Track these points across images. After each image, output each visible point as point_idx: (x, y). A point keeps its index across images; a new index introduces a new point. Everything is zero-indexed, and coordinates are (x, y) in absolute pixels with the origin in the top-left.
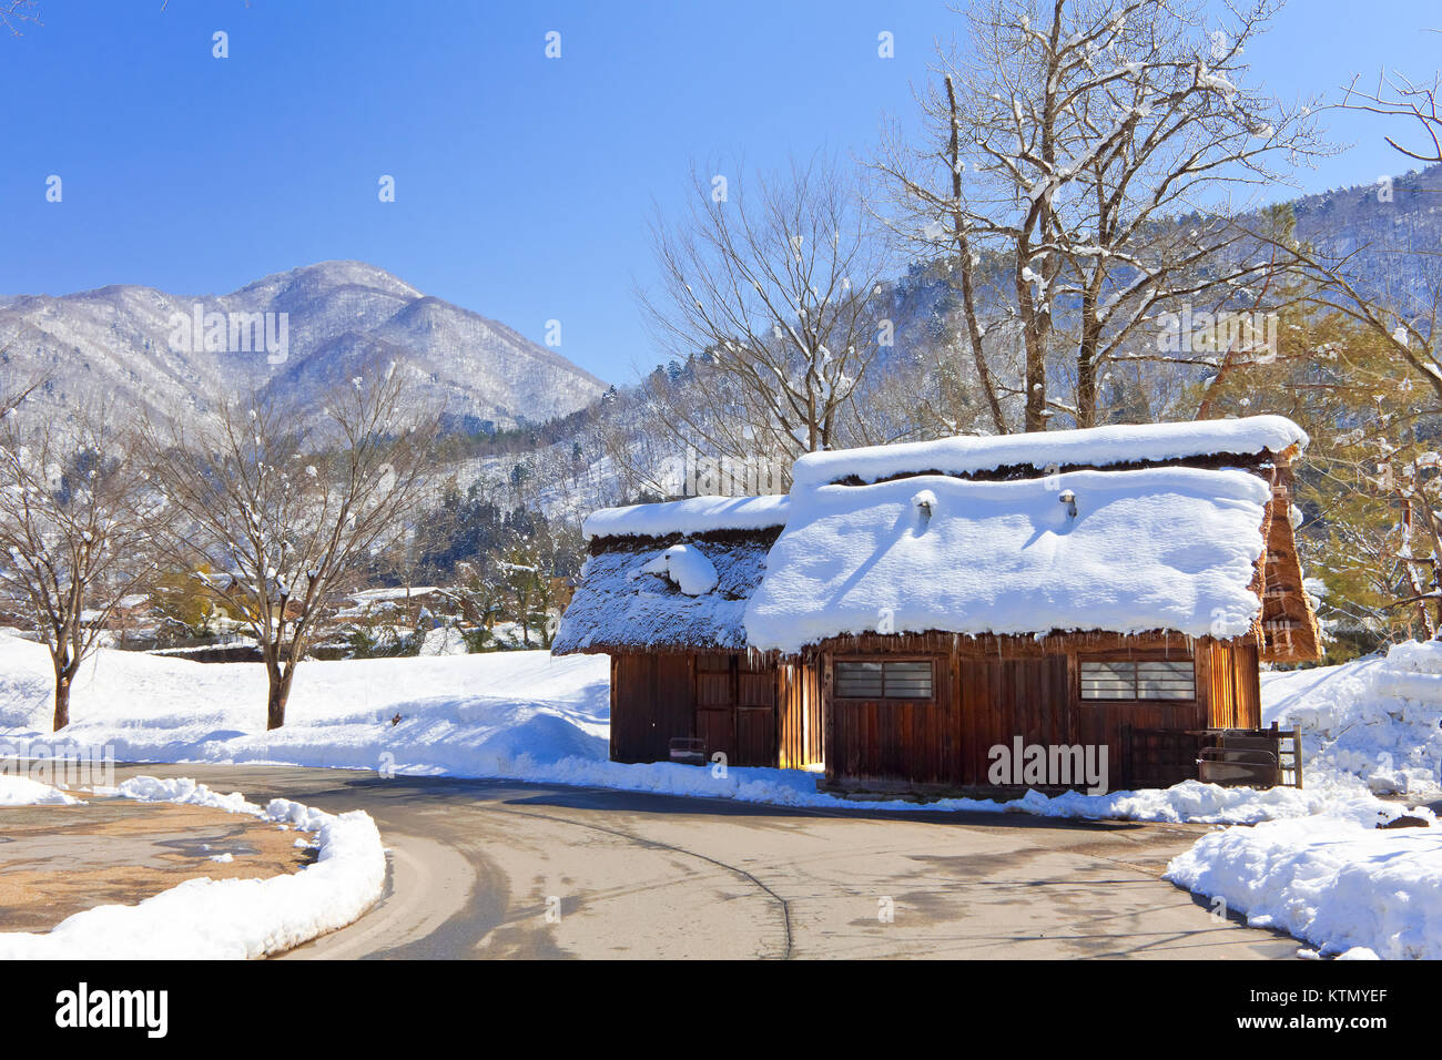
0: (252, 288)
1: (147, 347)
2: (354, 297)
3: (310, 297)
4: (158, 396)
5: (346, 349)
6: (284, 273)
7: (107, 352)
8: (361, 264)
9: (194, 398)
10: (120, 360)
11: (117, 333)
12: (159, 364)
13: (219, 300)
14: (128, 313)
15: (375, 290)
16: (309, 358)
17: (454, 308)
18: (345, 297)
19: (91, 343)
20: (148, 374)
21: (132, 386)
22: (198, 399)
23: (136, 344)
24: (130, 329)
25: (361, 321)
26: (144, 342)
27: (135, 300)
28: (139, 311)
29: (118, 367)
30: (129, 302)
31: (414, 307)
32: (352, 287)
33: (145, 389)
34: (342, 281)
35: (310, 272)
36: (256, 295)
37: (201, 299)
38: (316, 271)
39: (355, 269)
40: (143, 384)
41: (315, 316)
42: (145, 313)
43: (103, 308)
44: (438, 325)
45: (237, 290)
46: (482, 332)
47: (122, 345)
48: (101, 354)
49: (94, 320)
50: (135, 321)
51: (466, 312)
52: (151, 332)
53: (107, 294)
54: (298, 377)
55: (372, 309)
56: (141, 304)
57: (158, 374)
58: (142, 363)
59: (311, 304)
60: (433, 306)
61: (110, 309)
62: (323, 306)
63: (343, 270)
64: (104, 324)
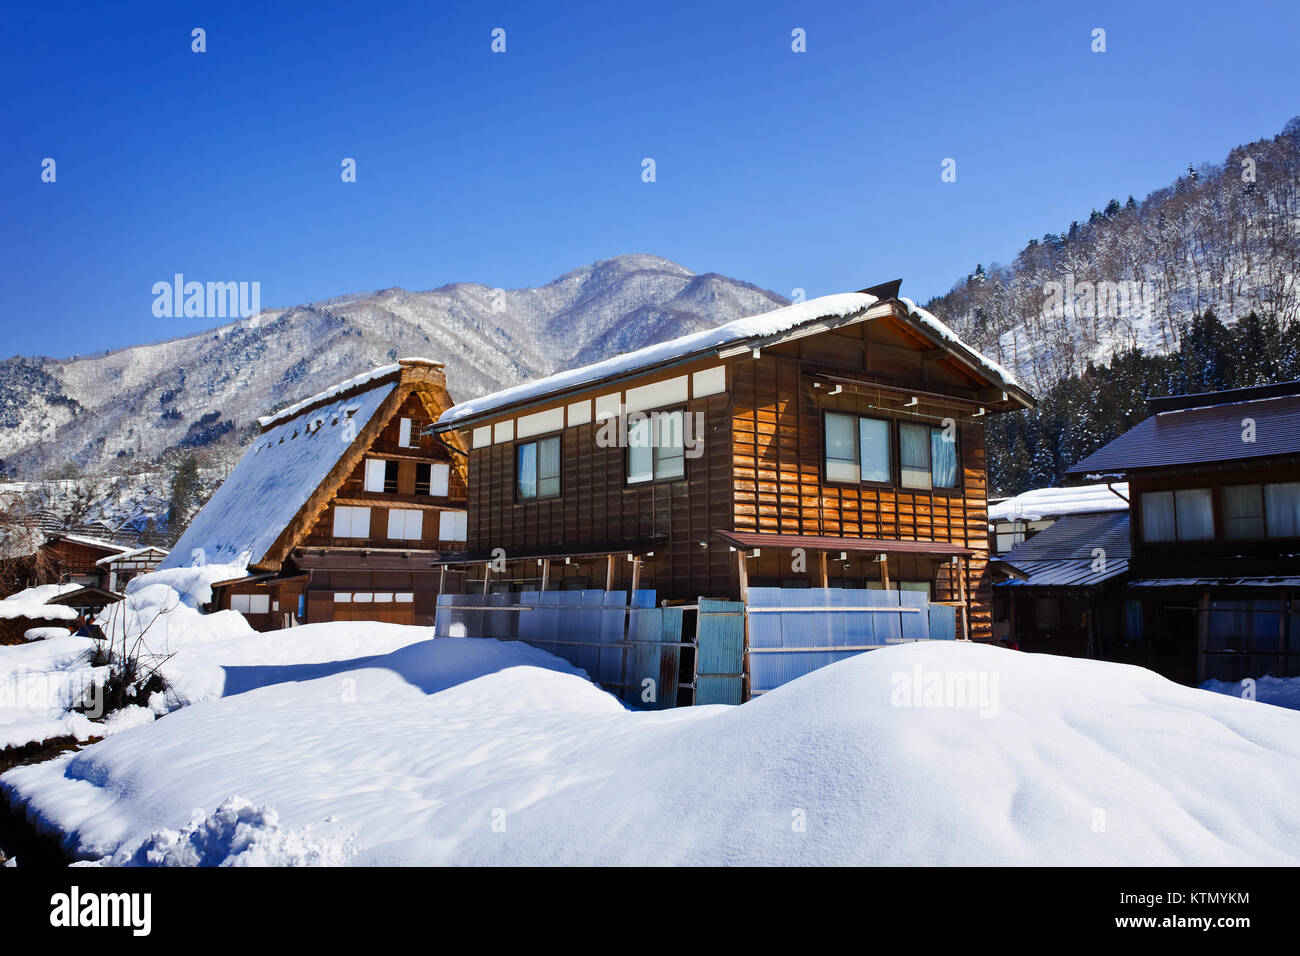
0: (562, 279)
1: (478, 327)
2: (646, 279)
3: (609, 282)
4: (487, 365)
5: (643, 319)
6: (586, 267)
7: (444, 330)
8: (648, 255)
9: (517, 366)
10: (455, 336)
11: (453, 316)
12: (487, 340)
13: (535, 291)
14: (462, 302)
15: (663, 272)
16: (611, 330)
17: (732, 281)
18: (637, 280)
19: (432, 323)
20: (478, 348)
21: (465, 357)
22: (519, 367)
23: (468, 325)
24: (464, 314)
25: (653, 298)
26: (475, 324)
27: (469, 294)
28: (471, 302)
29: (453, 342)
30: (462, 294)
31: (698, 283)
32: (643, 272)
33: (476, 360)
34: (633, 268)
35: (607, 264)
36: (564, 285)
37: (520, 291)
38: (613, 262)
39: (644, 260)
40: (474, 355)
41: (614, 298)
42: (476, 303)
43: (442, 299)
44: (720, 295)
45: (549, 282)
46: (759, 299)
47: (457, 325)
48: (439, 332)
49: (434, 306)
50: (468, 309)
51: (743, 284)
52: (482, 318)
53: (448, 289)
54: (603, 346)
55: (661, 287)
56: (473, 296)
57: (486, 348)
58: (474, 340)
59: (610, 288)
60: (715, 280)
61: (448, 300)
62: (620, 289)
63: (634, 260)
64: (443, 309)
